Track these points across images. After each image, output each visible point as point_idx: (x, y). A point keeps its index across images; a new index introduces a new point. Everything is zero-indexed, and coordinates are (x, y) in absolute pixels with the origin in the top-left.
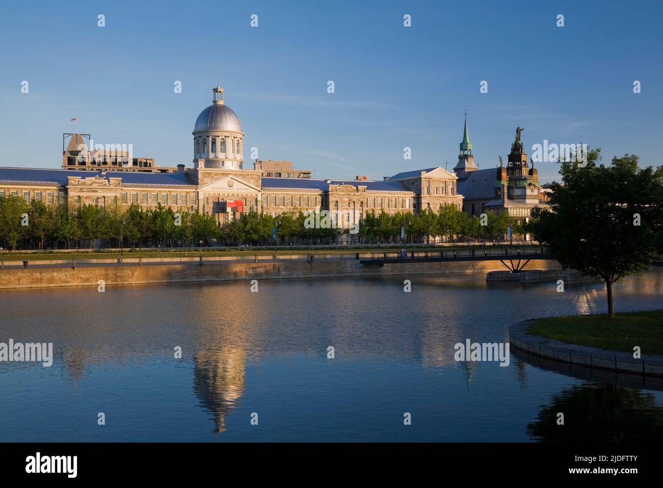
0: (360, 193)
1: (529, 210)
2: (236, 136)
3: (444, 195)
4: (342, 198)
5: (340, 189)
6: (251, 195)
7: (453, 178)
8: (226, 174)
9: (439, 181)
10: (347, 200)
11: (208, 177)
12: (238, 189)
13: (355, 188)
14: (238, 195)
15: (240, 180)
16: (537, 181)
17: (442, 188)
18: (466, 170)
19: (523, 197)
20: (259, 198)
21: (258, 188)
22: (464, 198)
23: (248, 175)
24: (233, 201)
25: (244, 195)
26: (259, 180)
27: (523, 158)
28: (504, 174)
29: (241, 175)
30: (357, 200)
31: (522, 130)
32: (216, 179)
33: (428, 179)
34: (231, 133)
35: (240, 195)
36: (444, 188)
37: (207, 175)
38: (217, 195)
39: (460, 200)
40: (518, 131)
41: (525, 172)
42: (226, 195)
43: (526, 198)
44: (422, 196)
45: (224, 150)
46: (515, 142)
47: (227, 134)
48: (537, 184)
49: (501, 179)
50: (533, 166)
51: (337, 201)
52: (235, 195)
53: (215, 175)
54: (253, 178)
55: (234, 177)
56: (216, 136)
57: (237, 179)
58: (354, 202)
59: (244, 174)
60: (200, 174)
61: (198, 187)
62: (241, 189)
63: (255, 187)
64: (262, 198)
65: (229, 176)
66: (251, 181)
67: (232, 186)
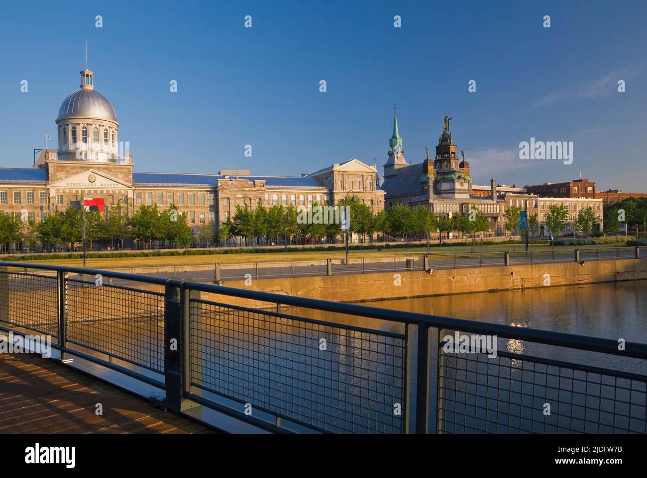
0: (257, 188)
1: (458, 206)
3: (362, 190)
4: (235, 195)
5: (232, 184)
6: (120, 192)
7: (370, 171)
8: (86, 167)
9: (355, 174)
10: (241, 196)
11: (62, 172)
12: (102, 185)
13: (252, 183)
14: (102, 192)
15: (104, 174)
16: (468, 174)
17: (360, 182)
18: (396, 167)
19: (452, 191)
20: (130, 195)
21: (128, 184)
22: (385, 193)
23: (115, 168)
24: (92, 199)
25: (111, 192)
26: (130, 174)
27: (452, 149)
28: (431, 168)
29: (106, 168)
30: (254, 197)
31: (451, 119)
32: (73, 174)
33: (341, 173)
34: (95, 121)
35: (105, 192)
36: (361, 183)
37: (60, 169)
38: (74, 192)
39: (381, 197)
40: (446, 120)
41: (454, 165)
43: (454, 193)
44: (335, 191)
45: (85, 141)
46: (444, 133)
47: (90, 122)
48: (468, 178)
49: (427, 173)
50: (464, 158)
51: (228, 198)
52: (99, 192)
53: (71, 169)
54: (121, 172)
55: (96, 171)
56: (76, 124)
57: (100, 173)
58: (250, 198)
59: (109, 168)
60: (51, 167)
61: (48, 183)
62: (105, 185)
63: (125, 183)
64: (133, 195)
65: (91, 170)
66: (118, 176)
67: (94, 182)
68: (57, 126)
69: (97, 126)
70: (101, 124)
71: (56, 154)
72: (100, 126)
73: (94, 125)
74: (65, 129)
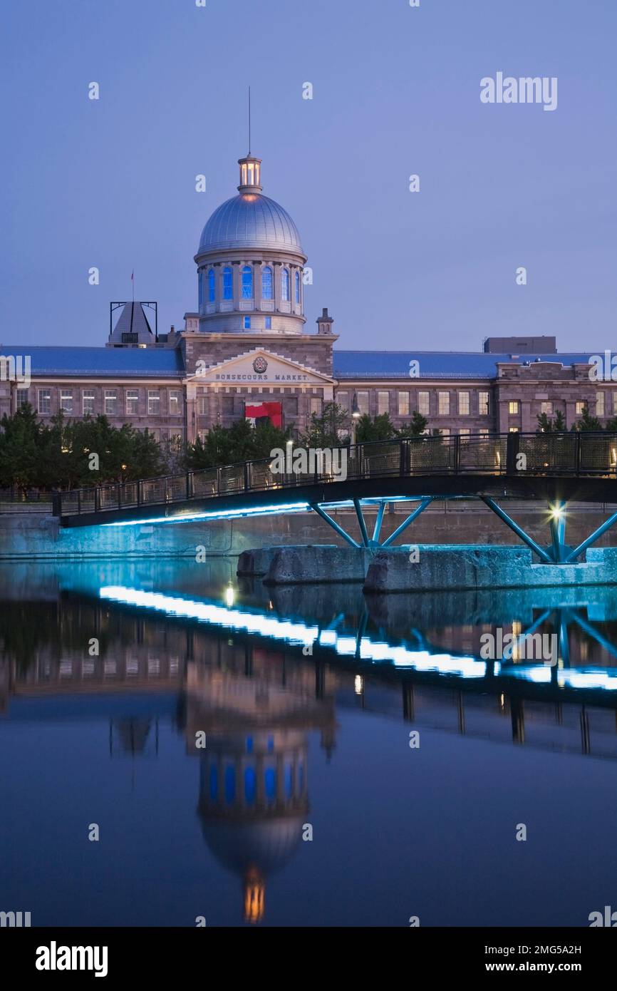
2: (281, 260)
5: (528, 371)
6: (309, 390)
8: (250, 344)
10: (546, 397)
11: (208, 353)
12: (278, 378)
13: (567, 369)
14: (277, 391)
15: (282, 357)
20: (328, 396)
21: (324, 375)
23: (302, 345)
24: (261, 404)
25: (293, 391)
26: (328, 355)
29: (286, 346)
30: (571, 398)
32: (228, 357)
34: (267, 255)
35: (282, 391)
37: (205, 348)
38: (228, 391)
42: (250, 391)
45: (249, 293)
47: (258, 257)
51: (519, 402)
52: (271, 391)
53: (224, 348)
54: (313, 353)
55: (268, 352)
56: (233, 262)
57: (275, 354)
58: (563, 401)
59: (291, 345)
60: (191, 345)
61: (185, 374)
62: (283, 378)
63: (319, 372)
64: (334, 397)
65: (258, 349)
66: (307, 360)
67: (264, 371)
68: (196, 267)
69: (270, 264)
70: (276, 260)
71: (198, 320)
72: (275, 263)
73: (264, 263)
74: (211, 271)
